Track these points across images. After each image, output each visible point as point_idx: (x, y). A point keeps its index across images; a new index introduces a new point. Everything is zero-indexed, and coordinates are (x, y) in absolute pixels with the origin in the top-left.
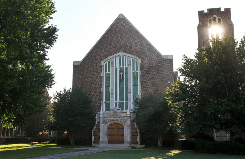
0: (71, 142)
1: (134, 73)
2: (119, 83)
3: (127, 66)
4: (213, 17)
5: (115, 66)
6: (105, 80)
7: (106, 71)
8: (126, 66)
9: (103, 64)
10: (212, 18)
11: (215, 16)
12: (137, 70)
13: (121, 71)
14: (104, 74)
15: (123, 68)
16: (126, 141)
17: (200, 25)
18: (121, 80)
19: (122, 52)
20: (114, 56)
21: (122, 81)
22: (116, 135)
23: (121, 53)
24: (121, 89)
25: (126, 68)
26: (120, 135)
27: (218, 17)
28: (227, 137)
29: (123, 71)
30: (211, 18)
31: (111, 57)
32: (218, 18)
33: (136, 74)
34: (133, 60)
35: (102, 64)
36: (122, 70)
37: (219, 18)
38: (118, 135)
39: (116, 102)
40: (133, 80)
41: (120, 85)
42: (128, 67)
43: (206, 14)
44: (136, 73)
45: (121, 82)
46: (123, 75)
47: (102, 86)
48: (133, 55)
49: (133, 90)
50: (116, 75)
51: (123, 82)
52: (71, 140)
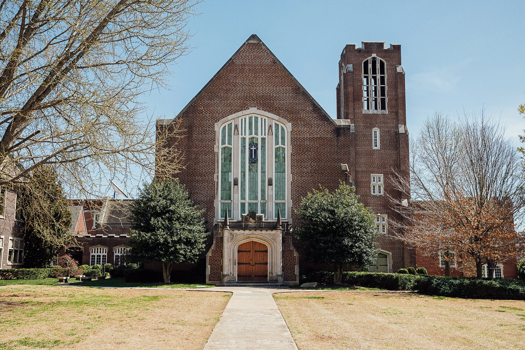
0: (165, 277)
1: (277, 149)
2: (249, 167)
3: (265, 135)
4: (372, 57)
5: (242, 135)
6: (222, 159)
7: (223, 143)
8: (262, 135)
9: (219, 128)
10: (369, 58)
11: (374, 55)
12: (283, 143)
13: (253, 144)
14: (219, 148)
15: (257, 139)
16: (274, 275)
17: (349, 69)
18: (253, 161)
19: (256, 108)
20: (240, 113)
21: (254, 163)
22: (251, 263)
23: (253, 110)
24: (253, 178)
25: (263, 140)
26: (260, 264)
27: (380, 58)
28: (387, 265)
29: (257, 144)
30: (367, 59)
31: (234, 116)
32: (380, 60)
33: (281, 151)
34: (277, 125)
35: (216, 129)
36: (255, 142)
37: (382, 59)
38: (256, 264)
39: (243, 201)
40: (276, 162)
41: (250, 170)
42: (266, 137)
43: (359, 50)
44: (281, 149)
45: (252, 164)
46: (256, 151)
47: (216, 171)
48: (276, 115)
49: (275, 181)
50: (243, 152)
51: (257, 165)
52: (164, 274)
